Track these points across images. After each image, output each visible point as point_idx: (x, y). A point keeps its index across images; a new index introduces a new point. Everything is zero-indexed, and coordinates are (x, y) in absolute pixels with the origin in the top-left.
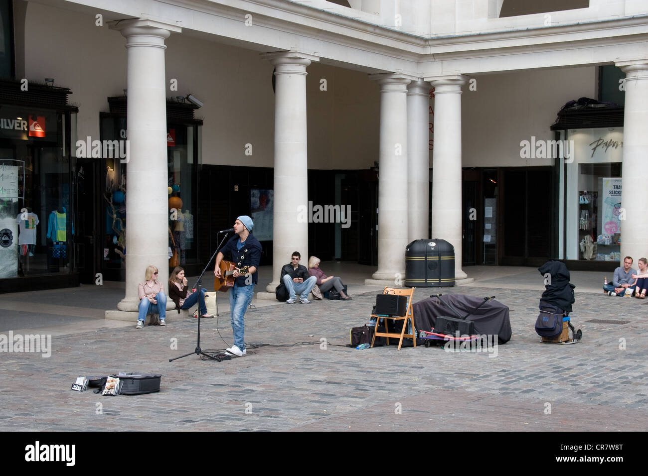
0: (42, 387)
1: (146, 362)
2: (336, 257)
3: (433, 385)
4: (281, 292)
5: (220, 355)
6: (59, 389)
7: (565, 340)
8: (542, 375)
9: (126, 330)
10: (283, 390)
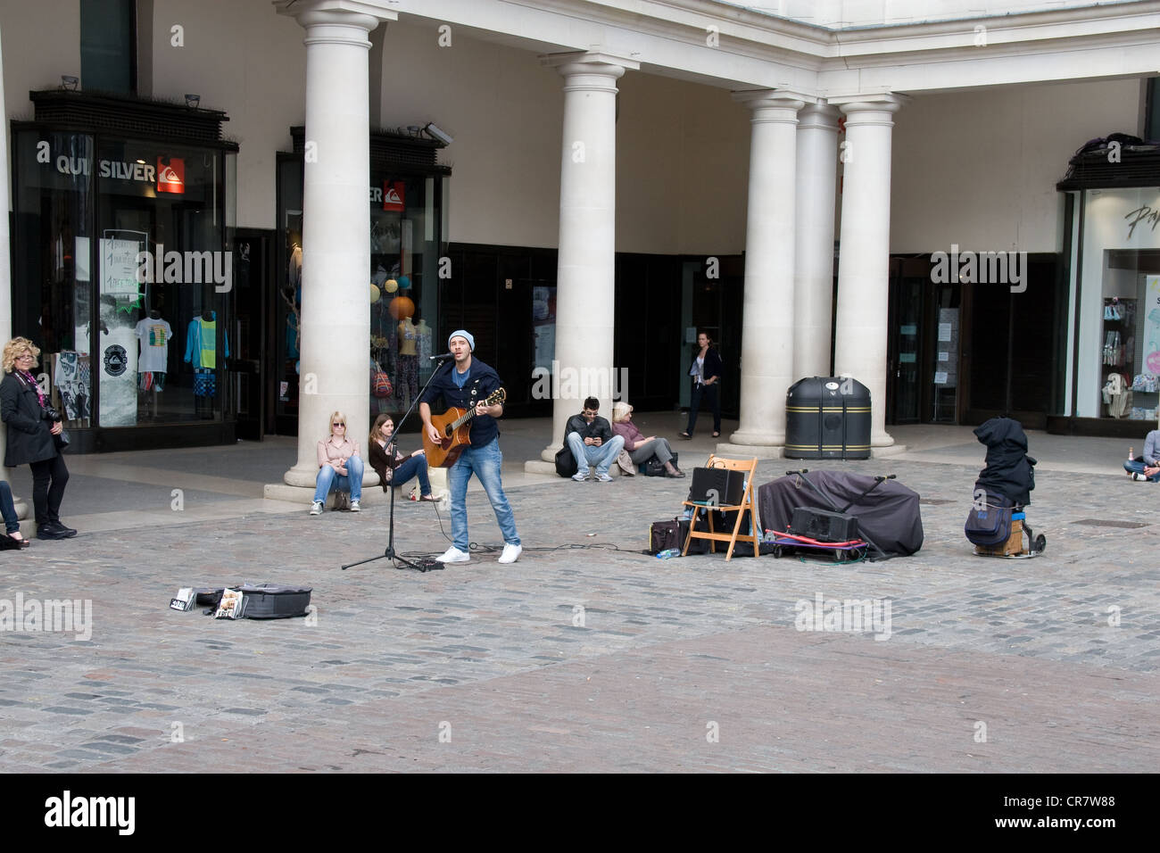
0: (126, 602)
1: (306, 569)
2: (682, 405)
3: (759, 618)
4: (564, 461)
5: (427, 562)
6: (151, 606)
7: (1016, 551)
8: (949, 607)
9: (293, 517)
10: (506, 620)
